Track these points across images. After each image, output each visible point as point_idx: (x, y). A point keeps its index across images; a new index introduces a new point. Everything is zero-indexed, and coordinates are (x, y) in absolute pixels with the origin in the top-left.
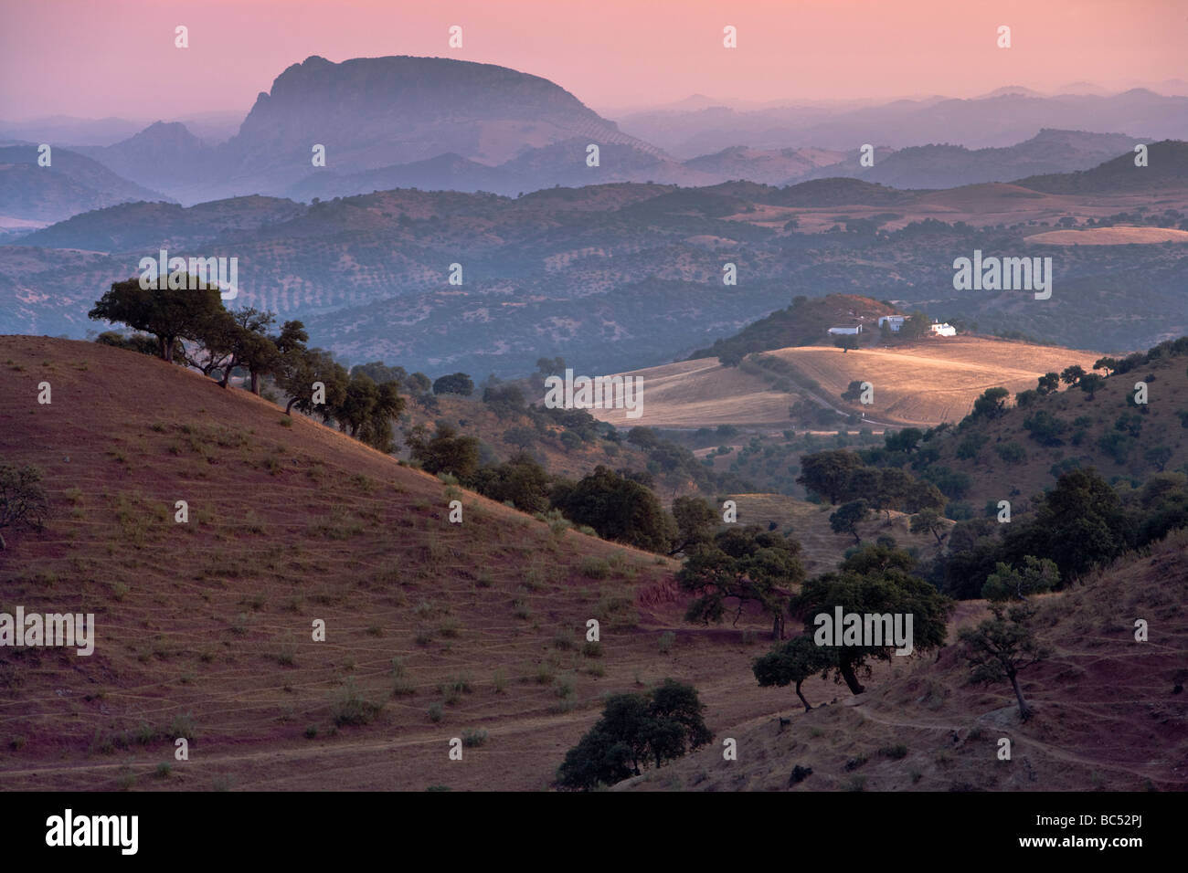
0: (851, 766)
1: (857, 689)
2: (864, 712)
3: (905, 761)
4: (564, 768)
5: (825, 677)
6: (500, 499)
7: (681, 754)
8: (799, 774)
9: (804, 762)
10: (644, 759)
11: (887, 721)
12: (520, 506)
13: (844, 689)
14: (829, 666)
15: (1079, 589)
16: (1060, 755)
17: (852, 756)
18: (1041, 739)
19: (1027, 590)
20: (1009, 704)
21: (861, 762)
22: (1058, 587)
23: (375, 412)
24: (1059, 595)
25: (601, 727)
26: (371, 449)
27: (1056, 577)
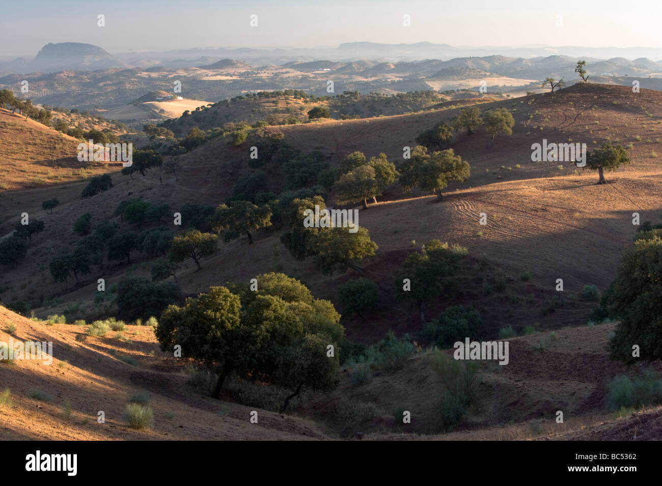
0: (141, 192)
1: (144, 175)
2: (144, 180)
3: (152, 190)
4: (82, 193)
5: (137, 173)
6: (72, 136)
7: (107, 190)
8: (130, 194)
9: (131, 191)
10: (99, 191)
11: (149, 182)
12: (76, 137)
13: (141, 175)
14: (138, 170)
15: (189, 153)
16: (184, 188)
17: (141, 189)
18: (179, 185)
19: (179, 154)
20: (174, 178)
21: (143, 191)
22: (186, 153)
23: (46, 118)
24: (185, 155)
25: (90, 184)
26: (44, 126)
27: (186, 151)
